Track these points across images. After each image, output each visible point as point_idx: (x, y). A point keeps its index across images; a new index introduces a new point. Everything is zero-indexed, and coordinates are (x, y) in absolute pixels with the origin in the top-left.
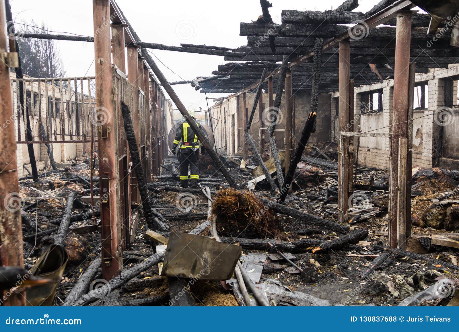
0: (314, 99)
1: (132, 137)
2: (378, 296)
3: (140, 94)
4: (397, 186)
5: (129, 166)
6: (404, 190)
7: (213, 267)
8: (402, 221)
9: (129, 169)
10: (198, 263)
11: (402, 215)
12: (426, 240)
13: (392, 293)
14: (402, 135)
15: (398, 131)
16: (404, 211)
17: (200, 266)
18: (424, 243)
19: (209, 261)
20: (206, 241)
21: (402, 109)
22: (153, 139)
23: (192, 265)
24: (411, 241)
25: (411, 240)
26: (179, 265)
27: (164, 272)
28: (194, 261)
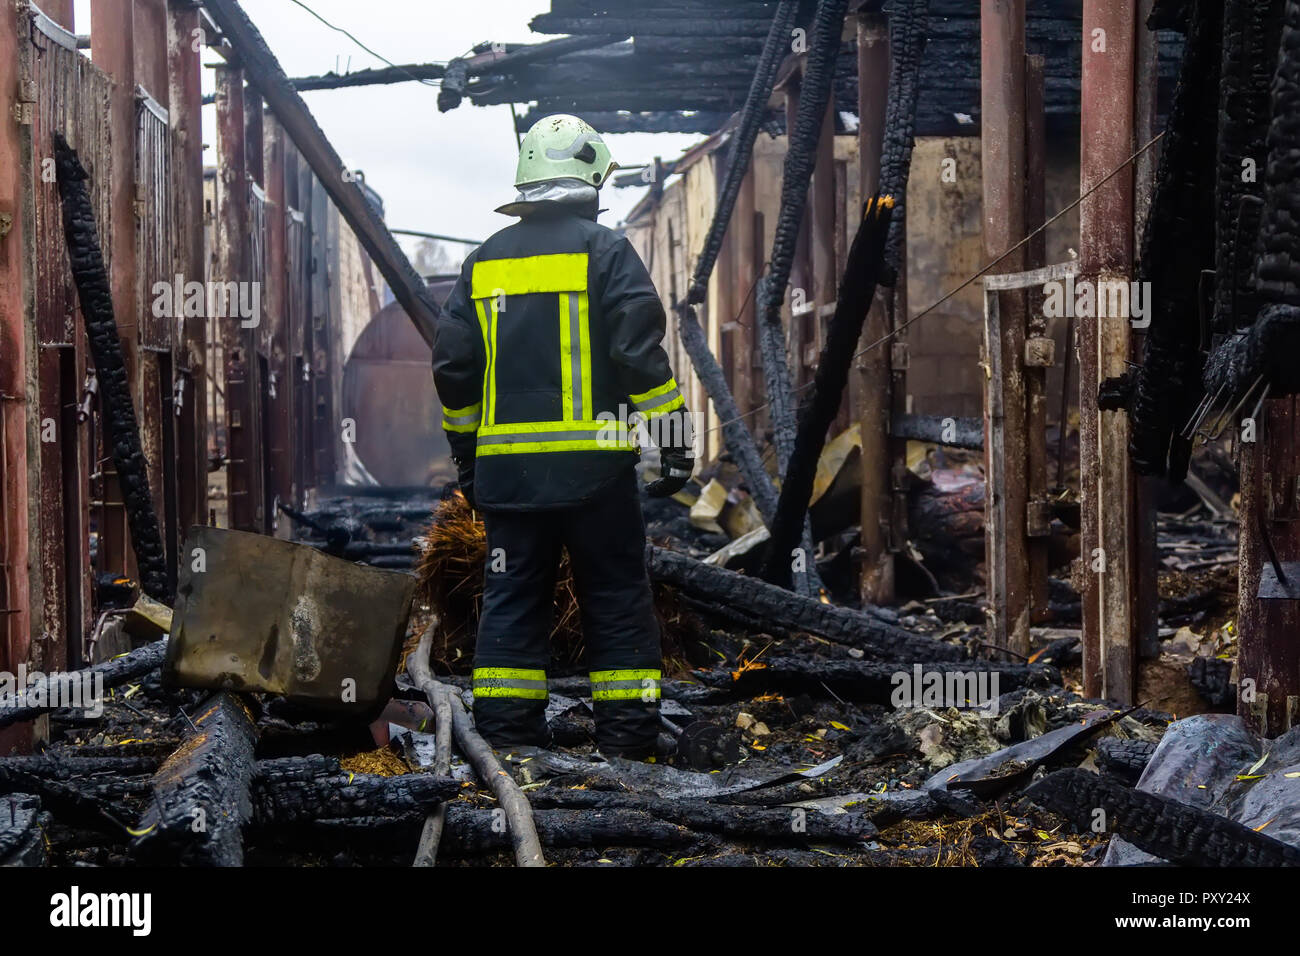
0: (895, 141)
1: (93, 271)
2: (880, 764)
3: (145, 117)
4: (1096, 458)
5: (84, 394)
6: (1122, 475)
7: (328, 651)
8: (1117, 594)
9: (83, 401)
10: (280, 637)
11: (1117, 571)
12: (1208, 670)
13: (928, 758)
14: (1112, 265)
15: (1096, 250)
16: (1124, 556)
17: (287, 648)
18: (1204, 681)
19: (314, 628)
20: (302, 558)
21: (1106, 165)
22: (236, 356)
23: (263, 644)
24: (1156, 676)
25: (1156, 670)
26: (218, 644)
27: (173, 664)
28: (267, 631)
